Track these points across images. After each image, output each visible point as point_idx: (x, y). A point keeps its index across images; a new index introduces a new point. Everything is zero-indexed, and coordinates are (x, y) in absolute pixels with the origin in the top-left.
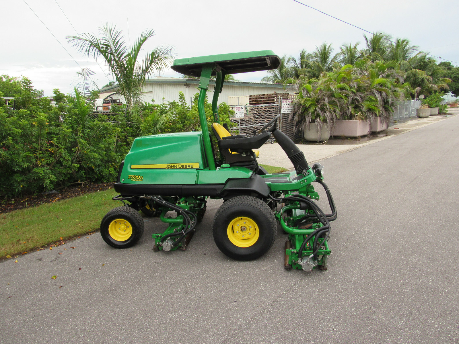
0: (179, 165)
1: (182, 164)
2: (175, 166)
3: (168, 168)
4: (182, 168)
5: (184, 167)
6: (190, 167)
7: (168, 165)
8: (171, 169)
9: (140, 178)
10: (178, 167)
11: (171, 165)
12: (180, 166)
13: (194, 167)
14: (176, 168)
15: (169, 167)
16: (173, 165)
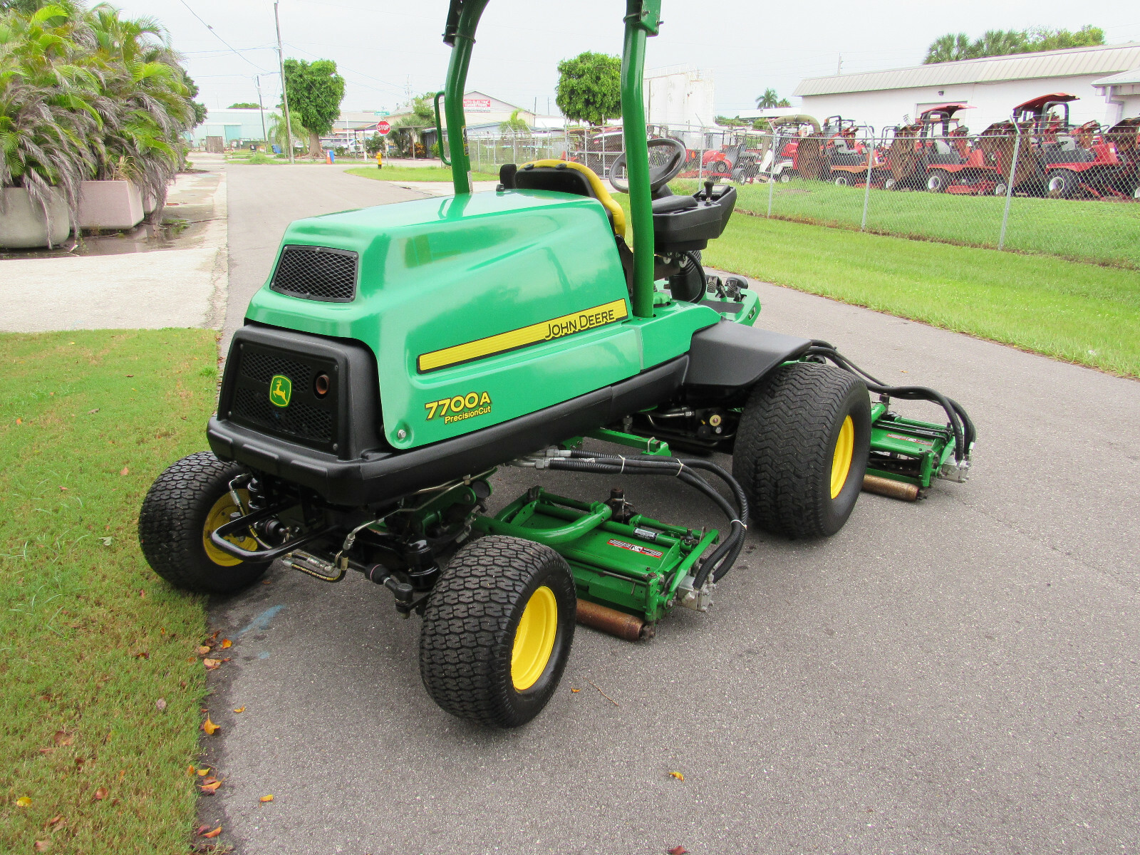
0: (580, 317)
1: (588, 313)
2: (570, 322)
3: (552, 335)
4: (589, 329)
5: (594, 321)
6: (608, 317)
7: (553, 323)
8: (561, 336)
9: (479, 401)
10: (578, 327)
11: (557, 322)
12: (584, 321)
13: (616, 315)
14: (573, 329)
15: (556, 330)
16: (563, 321)
